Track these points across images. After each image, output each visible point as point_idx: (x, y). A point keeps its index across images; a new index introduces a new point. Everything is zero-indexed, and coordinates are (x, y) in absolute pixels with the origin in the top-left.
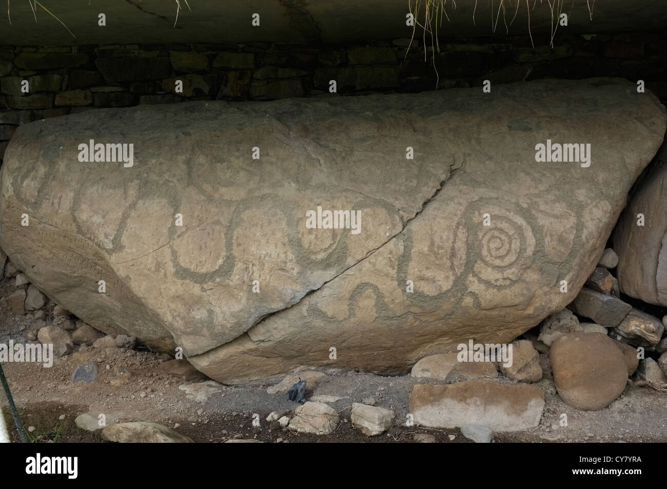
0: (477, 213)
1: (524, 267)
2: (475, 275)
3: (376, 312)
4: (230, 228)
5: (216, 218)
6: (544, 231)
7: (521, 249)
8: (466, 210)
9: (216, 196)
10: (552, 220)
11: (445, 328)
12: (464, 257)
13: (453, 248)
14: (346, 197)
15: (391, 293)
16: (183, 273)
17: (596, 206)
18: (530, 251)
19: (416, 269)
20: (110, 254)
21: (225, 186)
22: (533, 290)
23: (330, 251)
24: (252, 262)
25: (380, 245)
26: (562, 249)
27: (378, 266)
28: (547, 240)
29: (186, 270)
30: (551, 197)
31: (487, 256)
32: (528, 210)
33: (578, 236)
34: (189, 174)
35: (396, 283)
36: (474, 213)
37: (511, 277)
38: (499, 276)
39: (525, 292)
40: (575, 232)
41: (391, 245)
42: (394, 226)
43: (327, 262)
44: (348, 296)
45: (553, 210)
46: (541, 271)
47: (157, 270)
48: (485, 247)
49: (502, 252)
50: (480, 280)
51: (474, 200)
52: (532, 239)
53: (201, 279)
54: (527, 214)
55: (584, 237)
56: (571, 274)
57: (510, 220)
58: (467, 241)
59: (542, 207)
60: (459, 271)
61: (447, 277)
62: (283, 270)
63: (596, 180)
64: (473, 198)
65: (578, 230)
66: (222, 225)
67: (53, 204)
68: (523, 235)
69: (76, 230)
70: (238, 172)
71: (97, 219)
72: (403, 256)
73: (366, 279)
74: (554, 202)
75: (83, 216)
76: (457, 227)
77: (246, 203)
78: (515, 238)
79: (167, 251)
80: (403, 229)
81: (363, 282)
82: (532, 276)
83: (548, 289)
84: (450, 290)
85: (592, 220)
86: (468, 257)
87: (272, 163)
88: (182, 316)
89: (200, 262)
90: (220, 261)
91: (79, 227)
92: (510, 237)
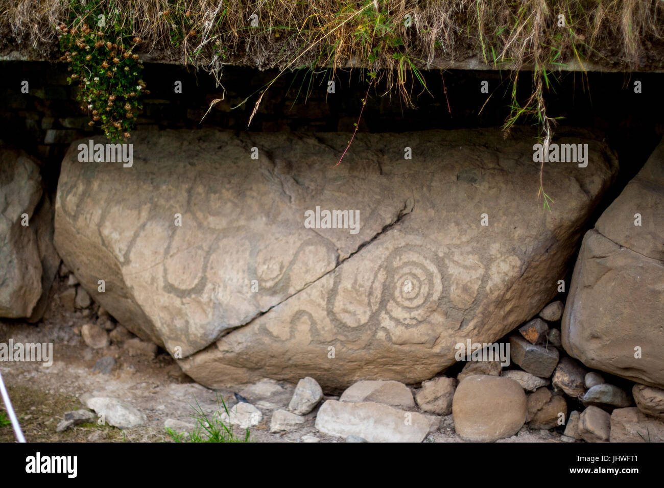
0: (398, 258)
1: (430, 310)
2: (387, 313)
3: (311, 336)
4: (208, 253)
5: (200, 244)
6: (452, 279)
7: (428, 294)
8: (390, 254)
9: (205, 224)
10: (461, 270)
11: (368, 357)
12: (379, 296)
13: (371, 288)
14: (300, 234)
15: (322, 321)
16: (170, 288)
17: (504, 261)
18: (436, 296)
19: (341, 303)
20: (122, 266)
21: (213, 215)
22: (438, 331)
23: (277, 280)
24: (218, 284)
25: (315, 279)
26: (467, 298)
27: (312, 297)
28: (453, 288)
29: (172, 286)
30: (469, 249)
31: (398, 297)
32: (443, 259)
33: (482, 287)
34: (189, 202)
35: (325, 313)
36: (396, 258)
37: (417, 317)
38: (407, 315)
39: (430, 332)
40: (480, 282)
41: (324, 280)
42: (329, 264)
43: (273, 290)
44: (289, 320)
45: (464, 261)
46: (446, 314)
47: (152, 284)
48: (398, 289)
49: (413, 295)
50: (391, 318)
51: (400, 246)
52: (439, 285)
53: (182, 294)
54: (440, 263)
55: (488, 288)
56: (475, 321)
57: (425, 267)
58: (385, 282)
59: (456, 258)
60: (375, 308)
61: (365, 312)
62: (240, 292)
63: (512, 236)
64: (400, 244)
65: (483, 281)
66: (203, 250)
67: (86, 218)
68: (433, 281)
69: (101, 242)
70: (226, 203)
71: (115, 236)
72: (332, 290)
73: (303, 308)
74: (468, 253)
75: (106, 232)
76: (379, 269)
77: (225, 233)
78: (425, 284)
79: (161, 268)
80: (336, 267)
81: (301, 309)
82: (438, 318)
83: (452, 332)
84: (367, 323)
85: (498, 273)
86: (382, 297)
87: (253, 198)
88: (167, 323)
89: (182, 280)
90: (196, 281)
91: (103, 241)
92: (420, 282)
